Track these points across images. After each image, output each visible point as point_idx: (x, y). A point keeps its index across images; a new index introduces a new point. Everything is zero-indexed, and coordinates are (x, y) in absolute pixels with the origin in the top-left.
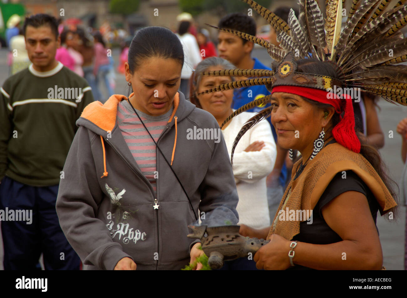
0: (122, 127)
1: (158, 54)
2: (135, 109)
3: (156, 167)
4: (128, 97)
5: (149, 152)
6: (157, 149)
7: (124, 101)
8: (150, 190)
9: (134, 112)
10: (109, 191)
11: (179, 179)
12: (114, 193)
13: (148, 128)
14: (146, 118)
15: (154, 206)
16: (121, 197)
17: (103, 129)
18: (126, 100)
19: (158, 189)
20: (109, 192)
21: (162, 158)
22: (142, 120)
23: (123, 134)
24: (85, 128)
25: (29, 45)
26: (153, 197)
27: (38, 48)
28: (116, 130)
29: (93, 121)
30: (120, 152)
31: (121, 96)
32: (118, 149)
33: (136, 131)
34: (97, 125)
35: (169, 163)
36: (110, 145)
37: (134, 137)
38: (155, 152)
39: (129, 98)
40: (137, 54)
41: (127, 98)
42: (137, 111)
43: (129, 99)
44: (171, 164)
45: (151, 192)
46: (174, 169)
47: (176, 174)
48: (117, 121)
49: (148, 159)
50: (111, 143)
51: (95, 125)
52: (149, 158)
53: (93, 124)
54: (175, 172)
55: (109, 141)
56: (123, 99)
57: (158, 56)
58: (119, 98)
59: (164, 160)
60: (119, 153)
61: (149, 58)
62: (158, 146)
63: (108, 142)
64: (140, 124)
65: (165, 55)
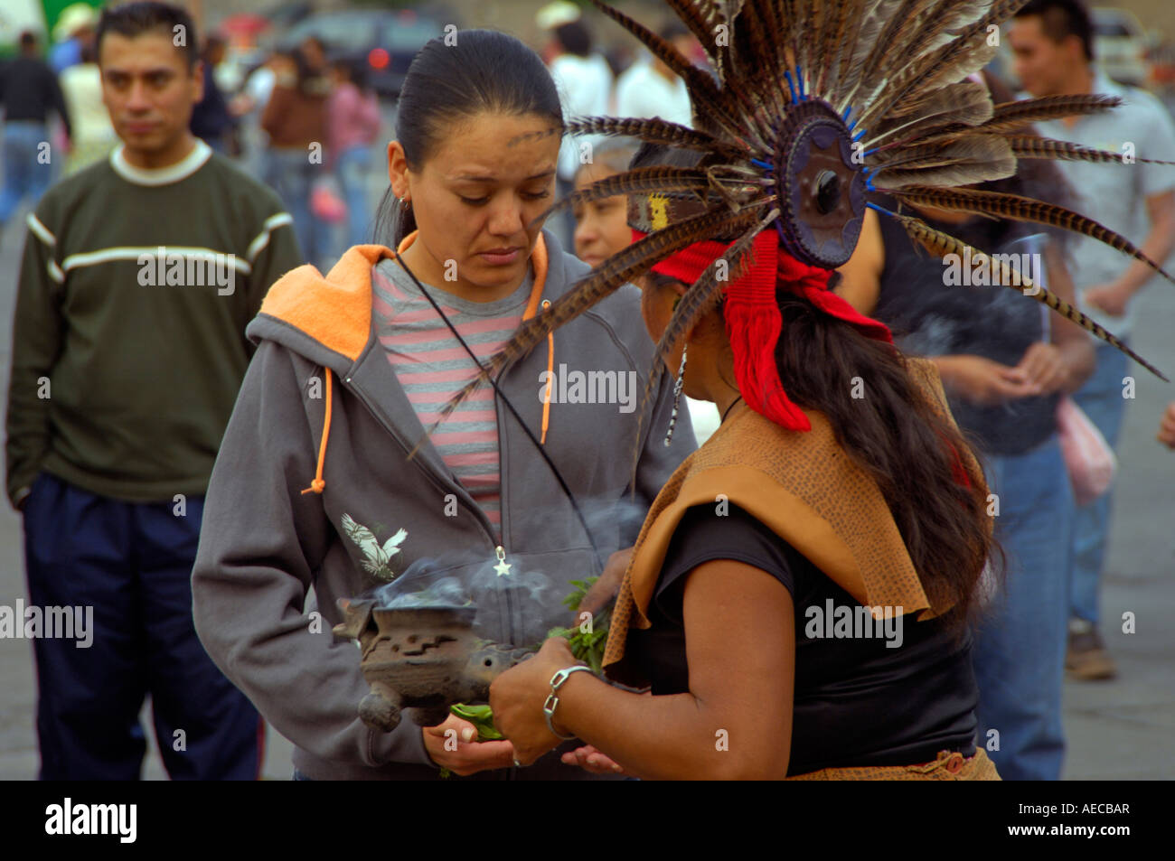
0: (388, 341)
1: (497, 105)
2: (423, 284)
3: (500, 450)
4: (397, 250)
5: (475, 408)
6: (498, 397)
7: (387, 263)
8: (480, 525)
9: (420, 292)
10: (358, 534)
11: (567, 483)
12: (374, 540)
13: (465, 339)
14: (457, 310)
15: (496, 568)
16: (397, 550)
17: (334, 349)
18: (392, 258)
19: (506, 518)
20: (355, 537)
21: (513, 424)
22: (447, 315)
23: (393, 359)
24: (279, 346)
25: (111, 89)
26: (490, 542)
27: (137, 95)
28: (372, 351)
29: (303, 327)
30: (386, 417)
31: (377, 248)
32: (379, 408)
33: (432, 349)
34: (317, 337)
35: (537, 437)
36: (357, 395)
37: (428, 366)
38: (493, 408)
39: (399, 252)
40: (430, 109)
41: (393, 253)
42: (428, 288)
43: (401, 256)
44: (542, 441)
45: (482, 529)
46: (550, 456)
47: (558, 467)
48: (376, 326)
49: (474, 429)
50: (360, 391)
51: (311, 338)
52: (475, 425)
53: (304, 334)
54: (554, 463)
55: (352, 384)
56: (382, 257)
57: (497, 110)
58: (372, 255)
59: (522, 429)
60: (384, 421)
61: (469, 116)
62: (501, 388)
63: (349, 388)
64: (441, 328)
65: (516, 106)
